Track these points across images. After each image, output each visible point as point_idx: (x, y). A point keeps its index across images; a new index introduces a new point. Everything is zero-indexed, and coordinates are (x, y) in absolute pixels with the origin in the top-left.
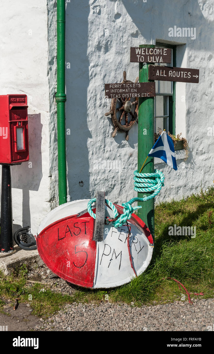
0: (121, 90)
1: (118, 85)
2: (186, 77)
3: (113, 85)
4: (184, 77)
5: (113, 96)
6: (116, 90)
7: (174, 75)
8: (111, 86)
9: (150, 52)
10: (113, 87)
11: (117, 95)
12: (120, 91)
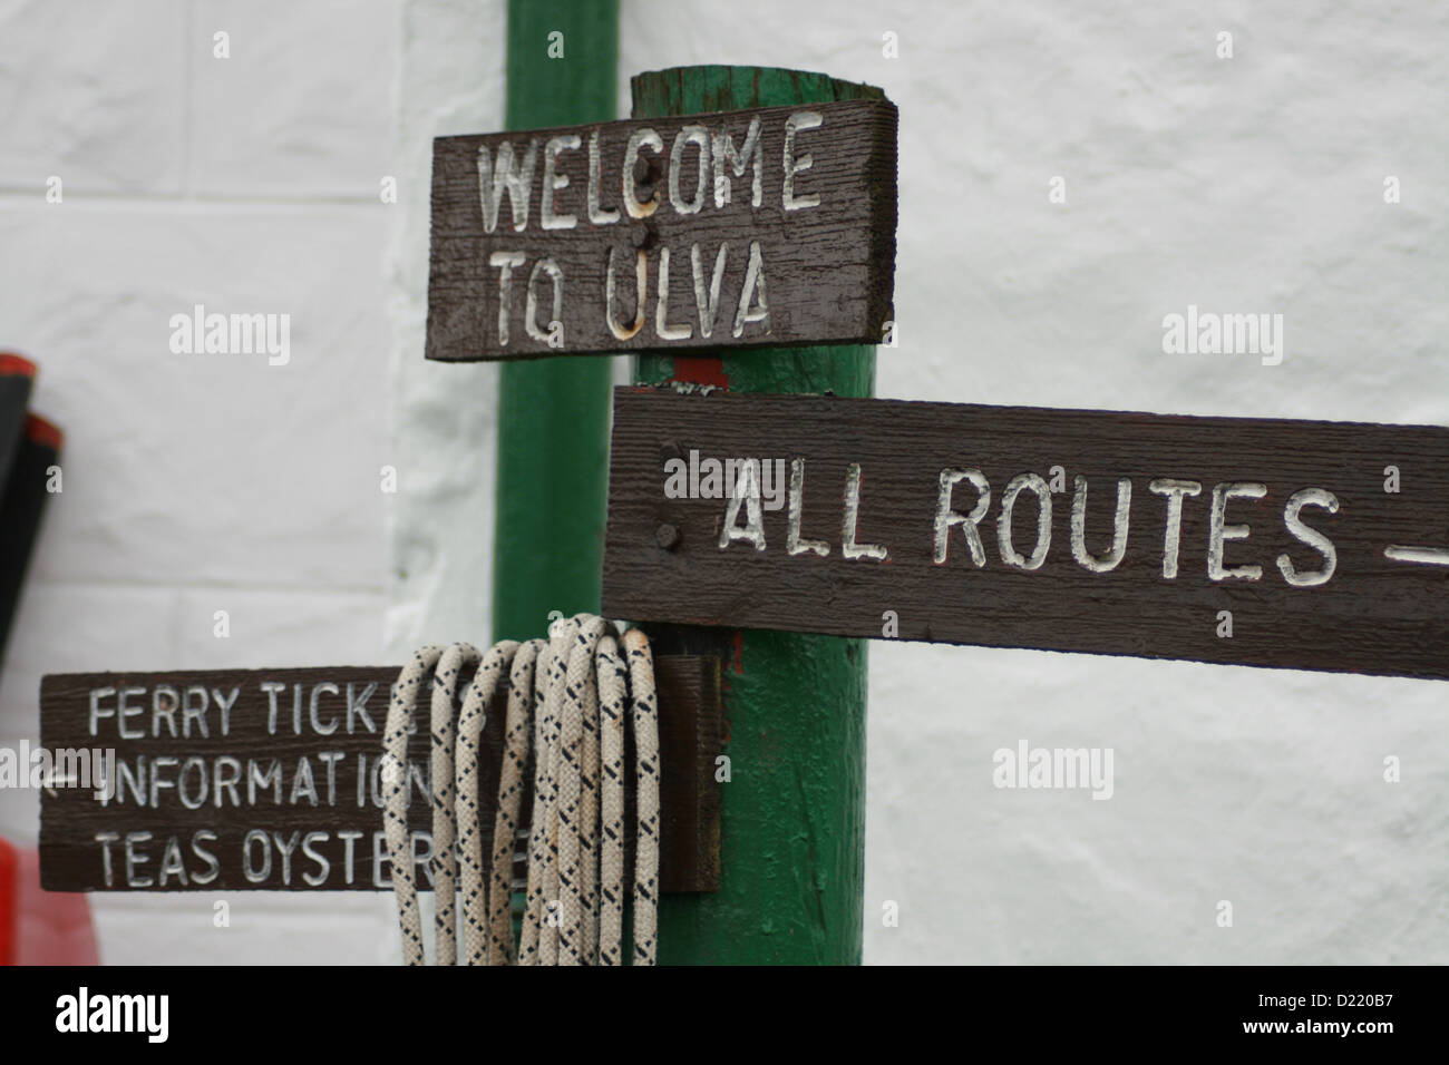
0: (227, 772)
1: (195, 701)
2: (1255, 574)
3: (132, 702)
4: (1217, 574)
5: (118, 854)
6: (165, 773)
7: (1024, 544)
8: (105, 703)
9: (628, 184)
10: (132, 723)
11: (176, 852)
12: (219, 784)
